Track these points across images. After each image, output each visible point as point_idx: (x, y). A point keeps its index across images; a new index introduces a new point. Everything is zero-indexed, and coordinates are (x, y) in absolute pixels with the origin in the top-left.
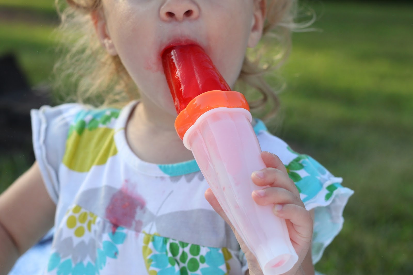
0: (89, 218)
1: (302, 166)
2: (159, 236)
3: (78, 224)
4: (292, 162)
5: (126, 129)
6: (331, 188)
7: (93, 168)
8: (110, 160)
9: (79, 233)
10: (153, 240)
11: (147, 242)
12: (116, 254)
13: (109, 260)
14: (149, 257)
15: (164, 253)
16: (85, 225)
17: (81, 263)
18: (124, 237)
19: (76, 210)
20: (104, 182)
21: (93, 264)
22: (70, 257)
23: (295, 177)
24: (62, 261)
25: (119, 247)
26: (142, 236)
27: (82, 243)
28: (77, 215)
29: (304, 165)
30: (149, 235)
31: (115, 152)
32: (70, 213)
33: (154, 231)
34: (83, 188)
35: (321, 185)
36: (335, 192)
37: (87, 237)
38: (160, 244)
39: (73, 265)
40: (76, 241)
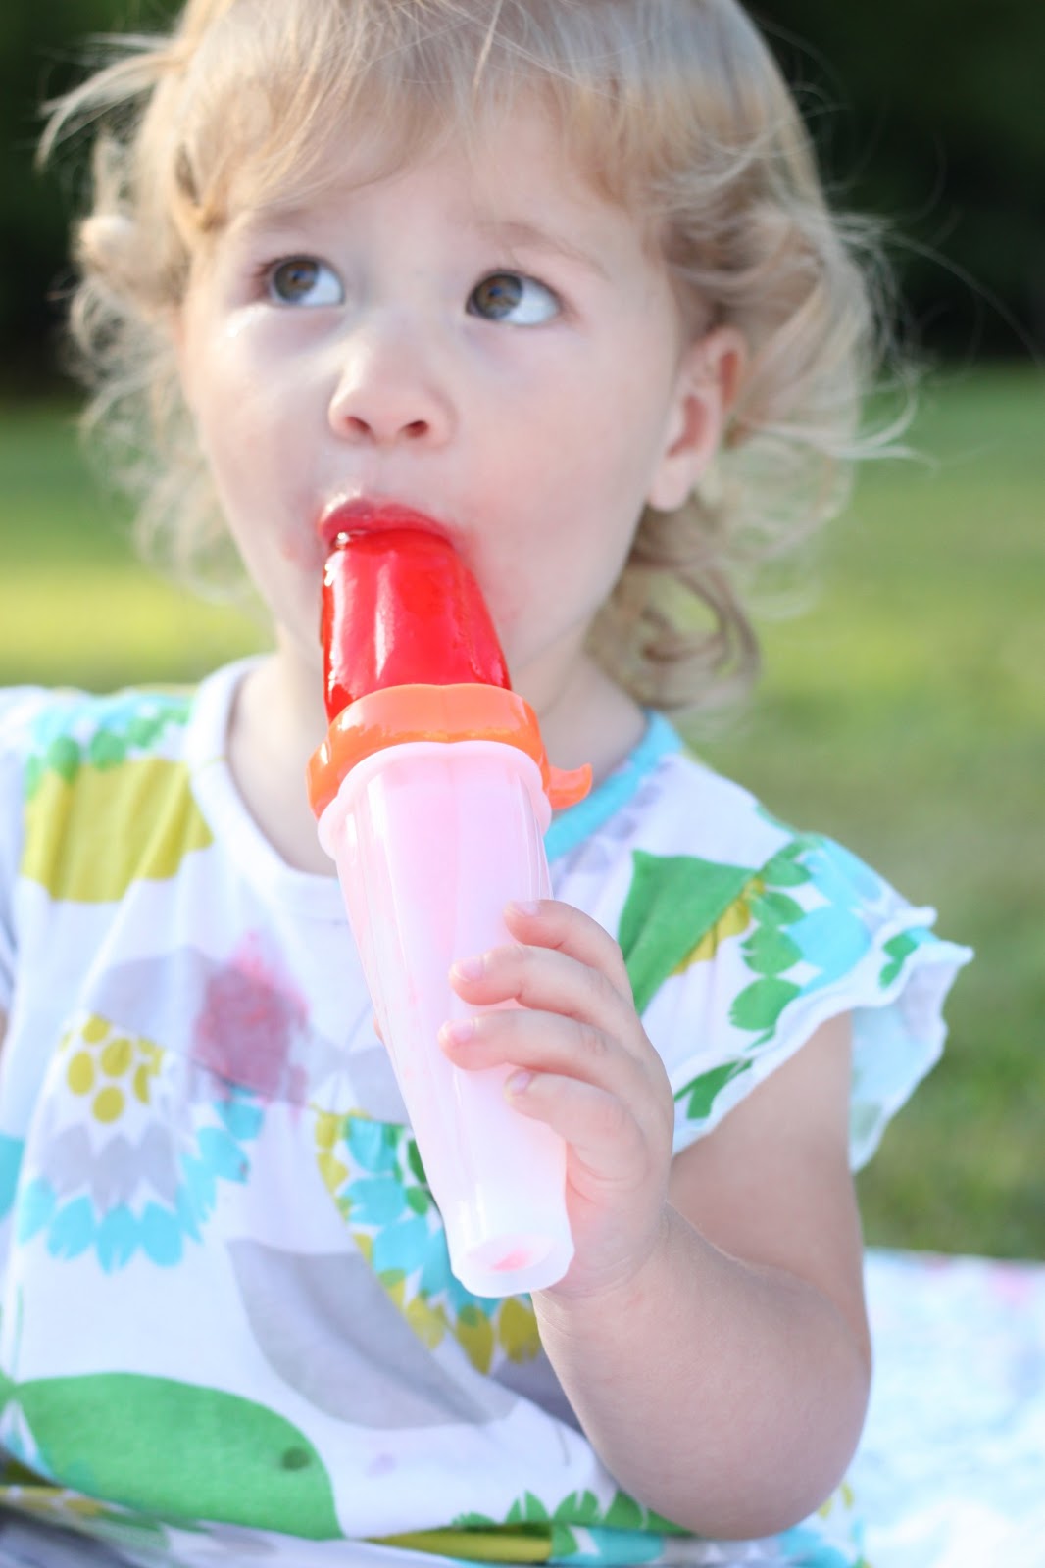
0: (138, 1057)
1: (804, 875)
2: (368, 1119)
3: (102, 1081)
4: (774, 861)
5: (229, 759)
6: (900, 947)
7: (138, 888)
8: (190, 862)
9: (108, 1107)
10: (350, 1134)
11: (329, 1141)
12: (243, 1171)
13: (226, 1188)
14: (340, 1191)
15: (389, 1174)
16: (126, 1083)
17: (122, 1207)
18: (258, 1120)
19: (94, 1033)
20: (178, 936)
21: (168, 1207)
22: (85, 1190)
23: (787, 910)
24: (63, 1203)
25: (249, 1147)
26: (310, 1119)
27: (118, 1144)
28: (96, 1051)
29: (812, 869)
30: (332, 1115)
31: (206, 839)
32: (76, 1043)
33: (348, 1104)
34: (104, 959)
35: (868, 937)
36: (911, 961)
37: (133, 1122)
38: (375, 1145)
39: (98, 1217)
40: (100, 1135)
